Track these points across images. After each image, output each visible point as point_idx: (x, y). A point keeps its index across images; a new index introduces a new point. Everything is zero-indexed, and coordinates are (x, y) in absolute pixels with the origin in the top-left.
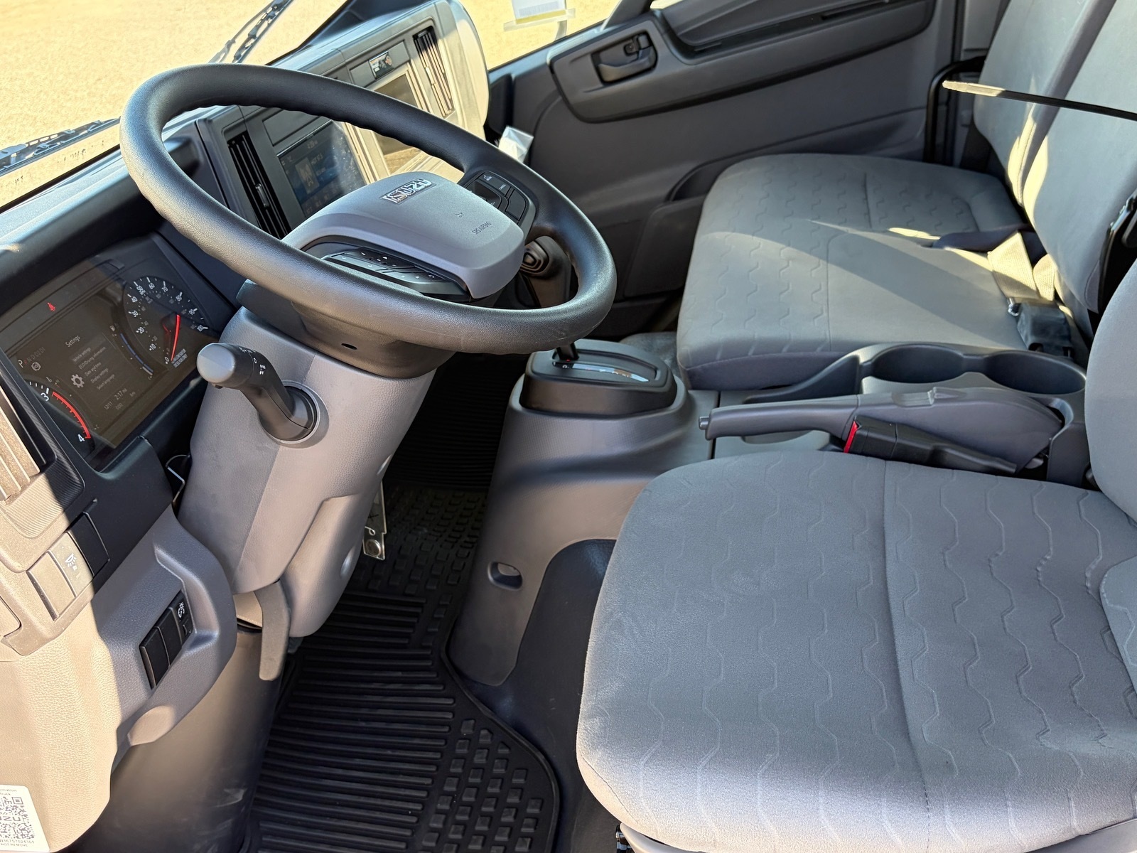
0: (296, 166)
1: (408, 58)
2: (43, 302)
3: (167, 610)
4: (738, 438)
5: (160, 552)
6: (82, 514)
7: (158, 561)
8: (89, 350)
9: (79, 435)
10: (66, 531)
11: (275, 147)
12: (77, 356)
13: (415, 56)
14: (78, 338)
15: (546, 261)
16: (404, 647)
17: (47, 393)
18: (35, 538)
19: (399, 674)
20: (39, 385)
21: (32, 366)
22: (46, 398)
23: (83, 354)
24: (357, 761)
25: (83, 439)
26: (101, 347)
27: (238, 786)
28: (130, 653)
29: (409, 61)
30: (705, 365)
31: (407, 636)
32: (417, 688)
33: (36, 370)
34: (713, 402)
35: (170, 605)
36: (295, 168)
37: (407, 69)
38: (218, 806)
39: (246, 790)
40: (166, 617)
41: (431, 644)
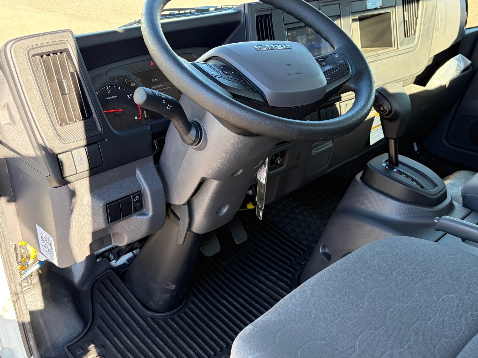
0: (297, 37)
1: (395, 5)
2: (150, 60)
3: (129, 195)
4: (460, 239)
5: (138, 173)
6: (96, 143)
7: (137, 176)
8: (162, 86)
9: (136, 116)
10: (85, 146)
11: (285, 25)
12: (155, 86)
13: (399, 5)
14: (159, 80)
15: (390, 112)
16: (286, 264)
17: (130, 95)
18: (65, 143)
19: (277, 274)
20: (128, 91)
21: (131, 84)
22: (129, 97)
23: (158, 86)
24: (240, 299)
25: (137, 119)
26: (169, 86)
27: (174, 283)
28: (100, 205)
29: (395, 6)
30: (473, 195)
31: (290, 260)
32: (280, 283)
33: (132, 86)
34: (462, 215)
35: (131, 195)
36: (296, 38)
37: (392, 10)
38: (164, 287)
39: (177, 286)
40: (126, 198)
41: (297, 268)
